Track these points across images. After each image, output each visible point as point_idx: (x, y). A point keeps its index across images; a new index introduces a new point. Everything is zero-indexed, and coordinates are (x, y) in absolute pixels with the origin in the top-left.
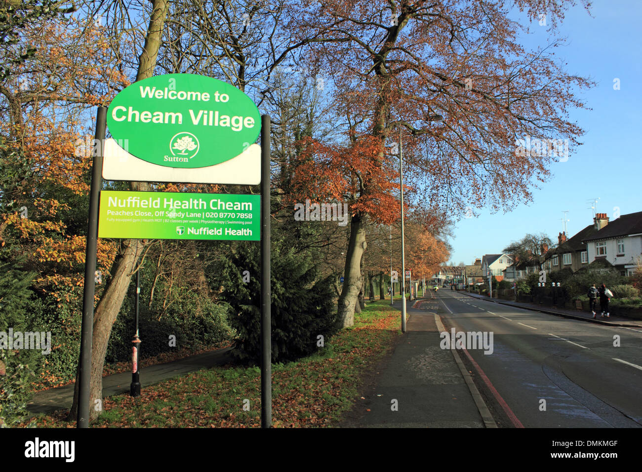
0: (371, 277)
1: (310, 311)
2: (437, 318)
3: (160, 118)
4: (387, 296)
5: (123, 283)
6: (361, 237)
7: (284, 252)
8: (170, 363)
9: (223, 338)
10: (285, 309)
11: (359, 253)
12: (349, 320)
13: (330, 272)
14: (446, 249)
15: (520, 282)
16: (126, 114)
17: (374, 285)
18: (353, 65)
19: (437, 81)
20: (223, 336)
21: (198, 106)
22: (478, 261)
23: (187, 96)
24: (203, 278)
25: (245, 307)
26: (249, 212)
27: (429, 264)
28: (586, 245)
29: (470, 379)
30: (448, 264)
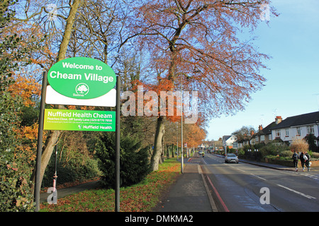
0: (167, 146)
1: (137, 163)
2: (199, 166)
3: (71, 77)
4: (175, 156)
5: (50, 149)
6: (162, 128)
7: (125, 135)
8: (70, 187)
9: (95, 176)
10: (126, 162)
11: (161, 135)
12: (156, 167)
13: (147, 144)
14: (205, 133)
15: (240, 149)
16: (56, 75)
17: (169, 150)
18: (160, 45)
19: (200, 54)
20: (95, 174)
21: (88, 71)
22: (220, 139)
23: (84, 67)
24: (85, 147)
25: (107, 161)
26: (110, 119)
27: (196, 140)
28: (271, 131)
29: (210, 194)
30: (206, 140)
